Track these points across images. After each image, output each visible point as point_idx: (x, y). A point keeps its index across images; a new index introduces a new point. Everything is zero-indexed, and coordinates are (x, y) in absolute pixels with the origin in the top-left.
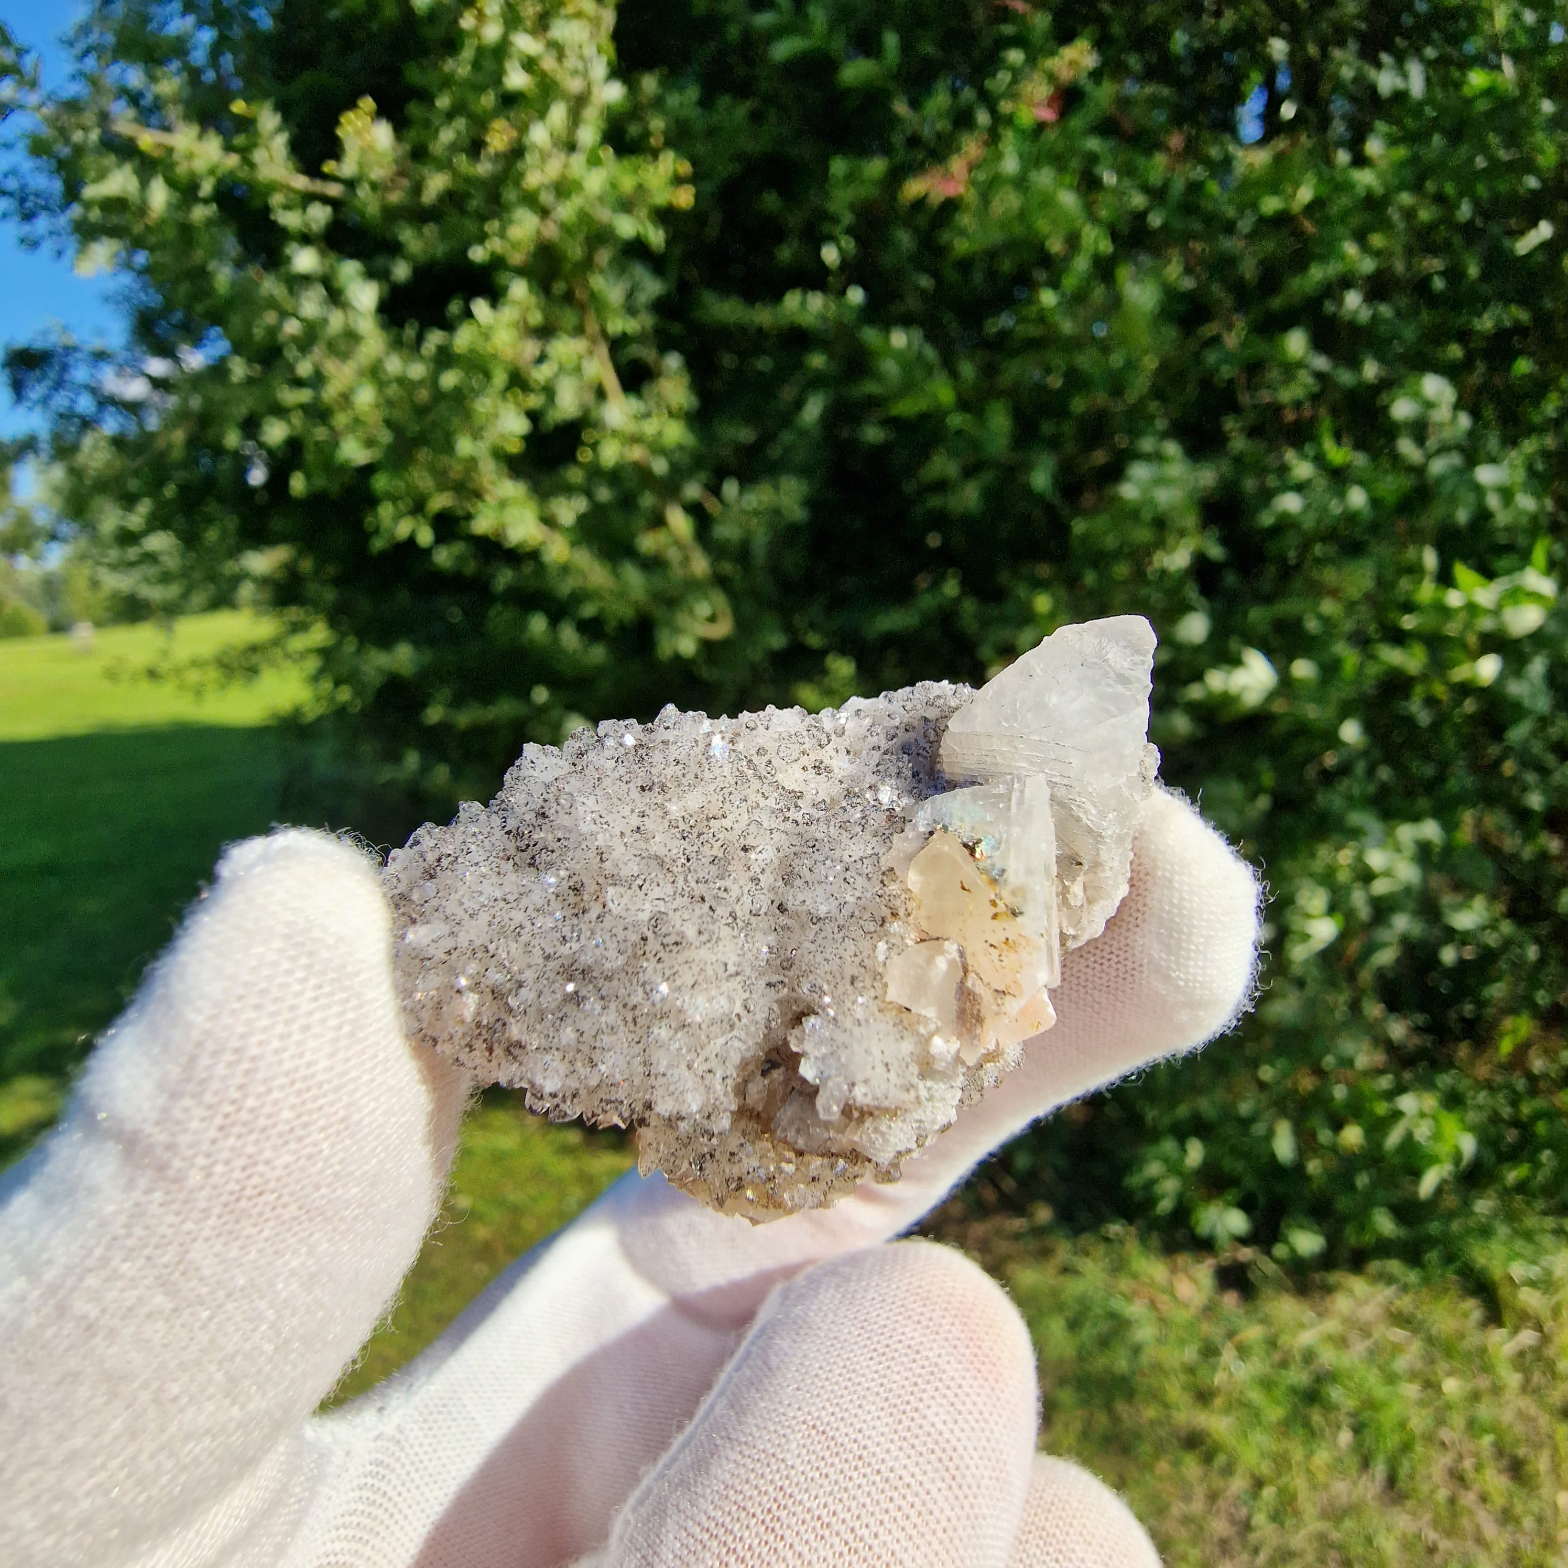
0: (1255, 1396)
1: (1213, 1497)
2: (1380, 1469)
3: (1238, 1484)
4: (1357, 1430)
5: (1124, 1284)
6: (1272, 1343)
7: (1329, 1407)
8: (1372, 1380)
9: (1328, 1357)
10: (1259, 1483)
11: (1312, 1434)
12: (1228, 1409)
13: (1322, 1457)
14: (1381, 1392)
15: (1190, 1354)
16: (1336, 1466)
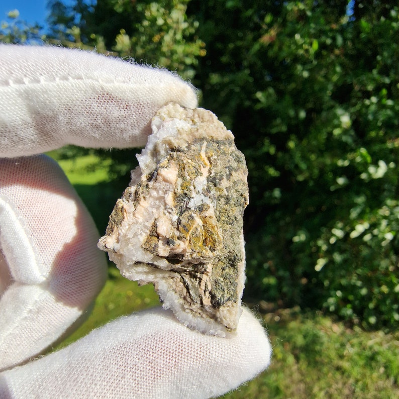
0: (356, 357)
1: (344, 384)
2: (392, 379)
3: (351, 381)
4: (386, 367)
5: (318, 326)
6: (360, 343)
7: (377, 362)
8: (390, 355)
9: (376, 348)
10: (357, 381)
11: (372, 369)
12: (348, 361)
13: (375, 375)
14: (392, 358)
15: (337, 345)
16: (379, 377)
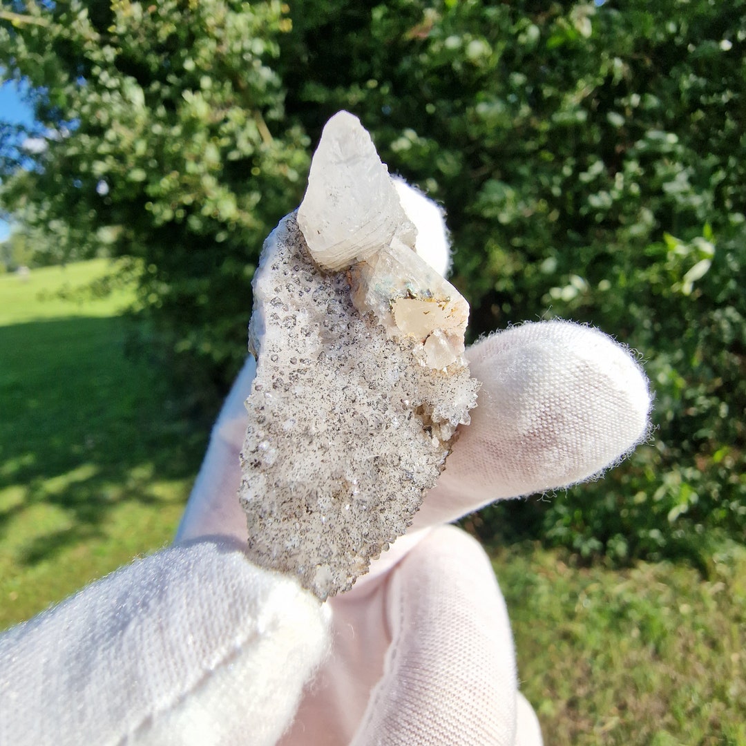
0: (595, 615)
1: (575, 660)
2: (651, 646)
3: (587, 654)
4: (643, 628)
5: (534, 567)
6: (603, 593)
7: (629, 620)
8: (648, 607)
9: (628, 598)
10: (595, 654)
11: (620, 631)
12: (582, 622)
13: (625, 641)
14: (652, 612)
15: (565, 597)
16: (632, 646)
